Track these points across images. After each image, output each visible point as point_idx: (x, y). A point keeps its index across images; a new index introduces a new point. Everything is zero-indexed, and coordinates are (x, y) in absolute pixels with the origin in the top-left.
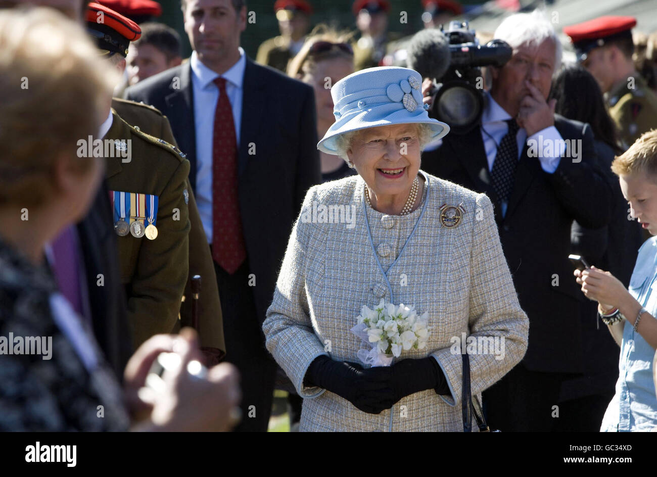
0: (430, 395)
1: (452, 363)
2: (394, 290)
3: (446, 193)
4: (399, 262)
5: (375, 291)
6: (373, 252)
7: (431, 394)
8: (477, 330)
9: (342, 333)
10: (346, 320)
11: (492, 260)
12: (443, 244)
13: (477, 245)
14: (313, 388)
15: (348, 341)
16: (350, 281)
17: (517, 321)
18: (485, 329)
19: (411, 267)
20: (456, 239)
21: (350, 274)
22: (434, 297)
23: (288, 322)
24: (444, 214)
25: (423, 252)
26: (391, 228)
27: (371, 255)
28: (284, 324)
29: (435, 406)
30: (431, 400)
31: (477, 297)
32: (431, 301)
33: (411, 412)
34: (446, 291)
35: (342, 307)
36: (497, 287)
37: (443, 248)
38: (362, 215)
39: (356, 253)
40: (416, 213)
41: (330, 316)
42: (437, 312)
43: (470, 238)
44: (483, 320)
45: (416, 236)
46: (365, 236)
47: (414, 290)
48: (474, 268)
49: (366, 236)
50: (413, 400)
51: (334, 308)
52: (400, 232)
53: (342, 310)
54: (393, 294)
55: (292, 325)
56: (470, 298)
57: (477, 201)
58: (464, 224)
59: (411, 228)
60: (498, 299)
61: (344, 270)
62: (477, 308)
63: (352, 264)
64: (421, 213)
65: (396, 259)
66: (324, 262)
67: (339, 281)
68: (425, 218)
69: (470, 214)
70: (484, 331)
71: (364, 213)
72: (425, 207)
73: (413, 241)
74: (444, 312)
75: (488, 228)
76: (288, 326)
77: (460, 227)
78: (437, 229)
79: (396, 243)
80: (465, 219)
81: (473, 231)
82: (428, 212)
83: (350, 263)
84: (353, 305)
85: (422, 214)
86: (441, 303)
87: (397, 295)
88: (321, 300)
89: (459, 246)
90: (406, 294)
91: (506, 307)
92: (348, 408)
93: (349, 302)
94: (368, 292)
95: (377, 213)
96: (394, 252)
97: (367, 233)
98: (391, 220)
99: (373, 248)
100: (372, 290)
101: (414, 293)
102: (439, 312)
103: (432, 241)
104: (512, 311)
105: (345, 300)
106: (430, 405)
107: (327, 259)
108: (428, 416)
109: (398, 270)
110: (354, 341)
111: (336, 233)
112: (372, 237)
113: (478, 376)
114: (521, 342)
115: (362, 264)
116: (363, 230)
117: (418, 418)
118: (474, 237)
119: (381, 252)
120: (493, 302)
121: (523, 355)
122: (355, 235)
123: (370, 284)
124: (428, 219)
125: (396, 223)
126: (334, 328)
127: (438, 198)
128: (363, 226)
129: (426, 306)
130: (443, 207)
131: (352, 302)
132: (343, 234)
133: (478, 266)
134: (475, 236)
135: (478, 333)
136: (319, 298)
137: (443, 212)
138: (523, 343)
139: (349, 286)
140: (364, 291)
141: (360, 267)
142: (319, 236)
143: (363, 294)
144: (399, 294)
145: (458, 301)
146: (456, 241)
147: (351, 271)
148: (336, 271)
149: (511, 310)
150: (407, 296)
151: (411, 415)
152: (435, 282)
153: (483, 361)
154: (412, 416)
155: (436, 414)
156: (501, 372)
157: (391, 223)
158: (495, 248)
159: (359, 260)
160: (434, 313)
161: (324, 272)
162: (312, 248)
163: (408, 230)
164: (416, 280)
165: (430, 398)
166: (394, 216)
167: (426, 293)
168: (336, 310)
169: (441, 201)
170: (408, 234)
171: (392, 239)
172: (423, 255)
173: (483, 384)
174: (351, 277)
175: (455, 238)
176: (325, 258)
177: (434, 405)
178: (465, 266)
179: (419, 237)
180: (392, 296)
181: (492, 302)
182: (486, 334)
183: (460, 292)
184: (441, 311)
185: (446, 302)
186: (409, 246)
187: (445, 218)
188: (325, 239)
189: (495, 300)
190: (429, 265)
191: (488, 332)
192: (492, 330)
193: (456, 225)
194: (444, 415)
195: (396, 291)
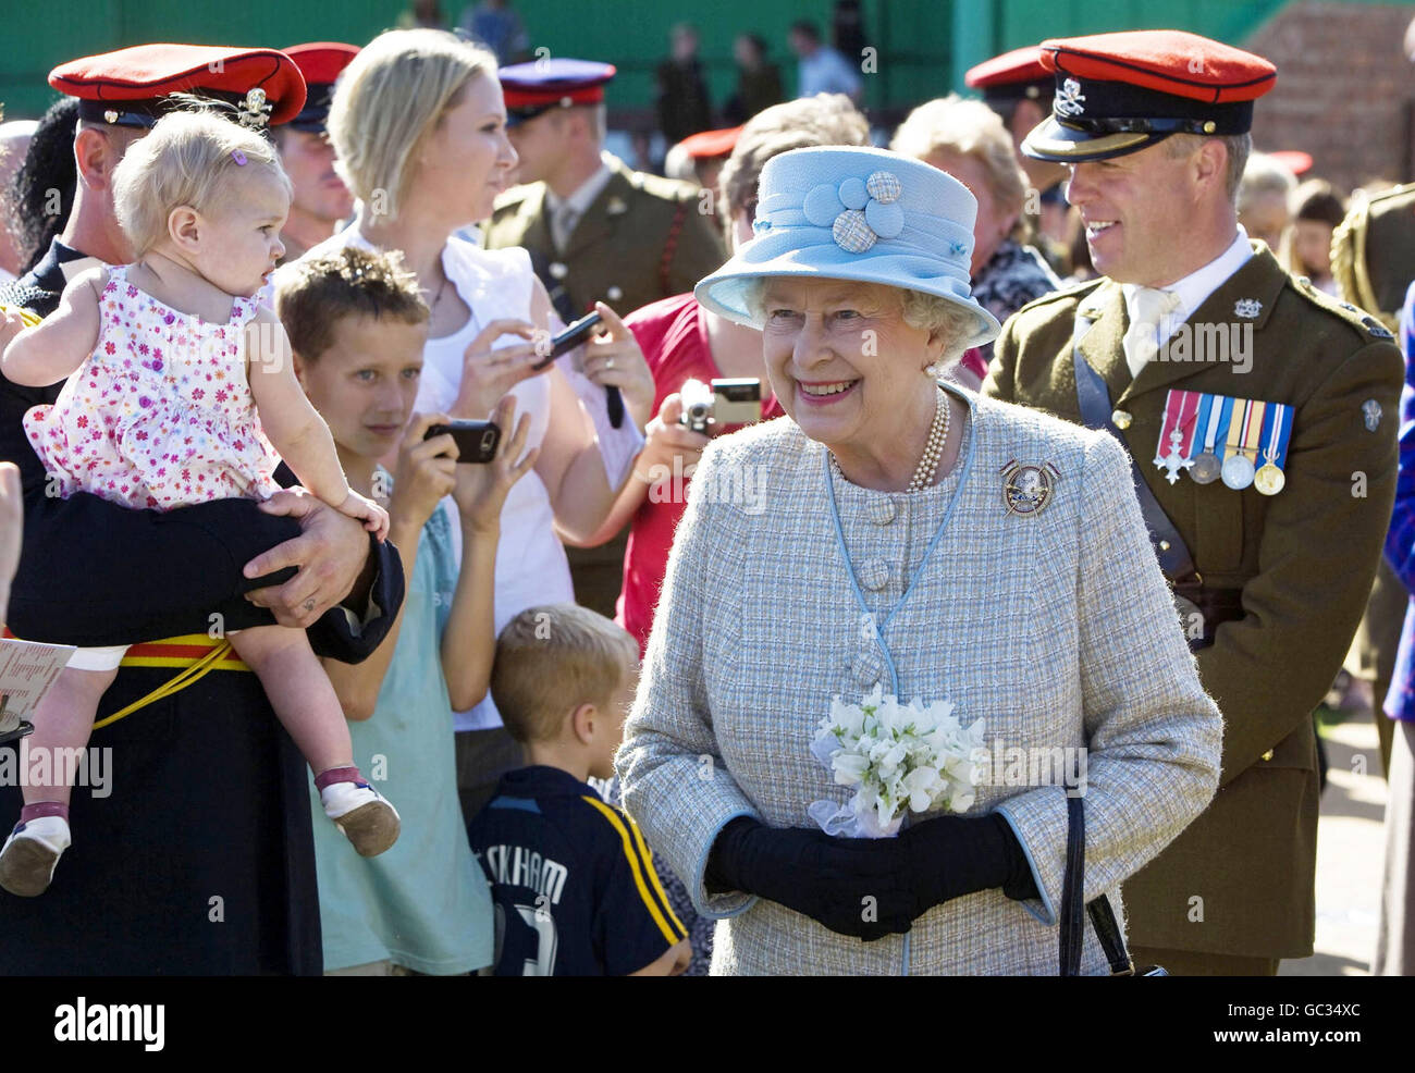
0: (997, 905)
1: (1046, 831)
2: (900, 666)
3: (1016, 435)
4: (911, 601)
5: (856, 671)
6: (850, 581)
7: (1000, 901)
8: (1104, 746)
9: (786, 774)
10: (793, 742)
11: (1128, 586)
12: (1011, 555)
13: (1091, 553)
14: (732, 894)
15: (801, 791)
16: (799, 651)
17: (1195, 719)
18: (1120, 741)
19: (937, 611)
20: (1041, 542)
21: (799, 636)
22: (994, 680)
23: (668, 747)
24: (1013, 484)
25: (965, 575)
26: (890, 523)
27: (845, 588)
28: (660, 753)
29: (1008, 929)
30: (1000, 915)
31: (1099, 673)
32: (988, 691)
33: (953, 946)
34: (1021, 666)
35: (782, 714)
36: (1144, 648)
37: (1010, 562)
38: (824, 497)
39: (810, 585)
40: (946, 485)
41: (755, 736)
42: (1002, 716)
43: (1074, 538)
44: (1113, 723)
45: (947, 538)
46: (831, 546)
47: (947, 664)
48: (1088, 606)
49: (835, 543)
50: (956, 919)
51: (765, 716)
52: (910, 532)
53: (781, 721)
54: (898, 678)
55: (677, 754)
56: (1083, 676)
57: (1087, 450)
58: (1059, 505)
59: (937, 520)
60: (1148, 675)
61: (785, 627)
62: (1100, 697)
63: (804, 611)
64: (958, 484)
65: (904, 593)
66: (741, 610)
67: (773, 653)
68: (968, 496)
69: (1071, 481)
70: (1119, 746)
71: (827, 492)
72: (966, 471)
73: (941, 551)
74: (1018, 715)
75: (1116, 511)
76: (668, 756)
77: (1049, 514)
78: (996, 518)
79: (901, 556)
80: (1059, 494)
81: (1079, 522)
82: (975, 482)
83: (797, 609)
84: (807, 706)
85: (960, 488)
86: (1009, 695)
87: (907, 678)
88: (734, 700)
89: (1048, 557)
90: (928, 676)
91: (1166, 691)
92: (808, 942)
93: (796, 700)
94: (842, 676)
95: (856, 491)
96: (899, 578)
97: (835, 537)
98: (888, 504)
99: (849, 570)
100: (850, 668)
101: (947, 671)
102: (1007, 715)
103: (985, 548)
104: (1182, 700)
105: (789, 695)
106: (996, 929)
107: (747, 603)
108: (993, 953)
109: (907, 620)
110: (813, 789)
111: (766, 541)
112: (846, 547)
113: (1105, 854)
114: (1204, 770)
115: (824, 609)
116: (825, 531)
117: (970, 960)
118: (1083, 535)
119: (870, 581)
120: (1137, 684)
121: (1208, 799)
122: (809, 544)
123: (845, 655)
124: (974, 496)
125: (898, 512)
126: (767, 762)
127: (996, 449)
128: (826, 522)
129: (977, 701)
130: (1011, 467)
131: (805, 700)
132: (781, 542)
133: (1095, 601)
134: (1085, 531)
135: (1106, 752)
136: (729, 693)
137: (1008, 478)
138: (1208, 772)
139: (798, 663)
140: (830, 673)
141: (822, 616)
142: (729, 550)
143: (829, 679)
144: (913, 677)
145: (1050, 687)
146: (1041, 547)
147: (800, 628)
148: (768, 629)
149: (1179, 696)
150: (932, 680)
151: (954, 953)
152: (994, 643)
153: (1116, 821)
154: (956, 955)
155: (1012, 947)
156: (1159, 839)
157: (889, 511)
158: (1134, 558)
159: (818, 601)
160: (996, 720)
161: (742, 633)
162: (714, 580)
163: (930, 525)
164: (951, 642)
165: (997, 912)
166: (895, 495)
167: (975, 671)
168: (768, 720)
169: (1004, 454)
170: (930, 535)
171: (893, 549)
172: (965, 583)
173: (1118, 871)
174: (802, 641)
175: (1038, 539)
176: (741, 600)
177: (1006, 926)
178: (1064, 604)
179: (954, 540)
180: (895, 683)
181: (1134, 682)
182: (1123, 753)
183: (1054, 665)
184: (1011, 712)
185: (1022, 690)
186: (932, 563)
187: (1015, 492)
188: (741, 557)
189: (1142, 678)
190: (979, 604)
191: (1128, 748)
192: (1138, 743)
193: (1040, 509)
194: (1029, 948)
195: (906, 670)
